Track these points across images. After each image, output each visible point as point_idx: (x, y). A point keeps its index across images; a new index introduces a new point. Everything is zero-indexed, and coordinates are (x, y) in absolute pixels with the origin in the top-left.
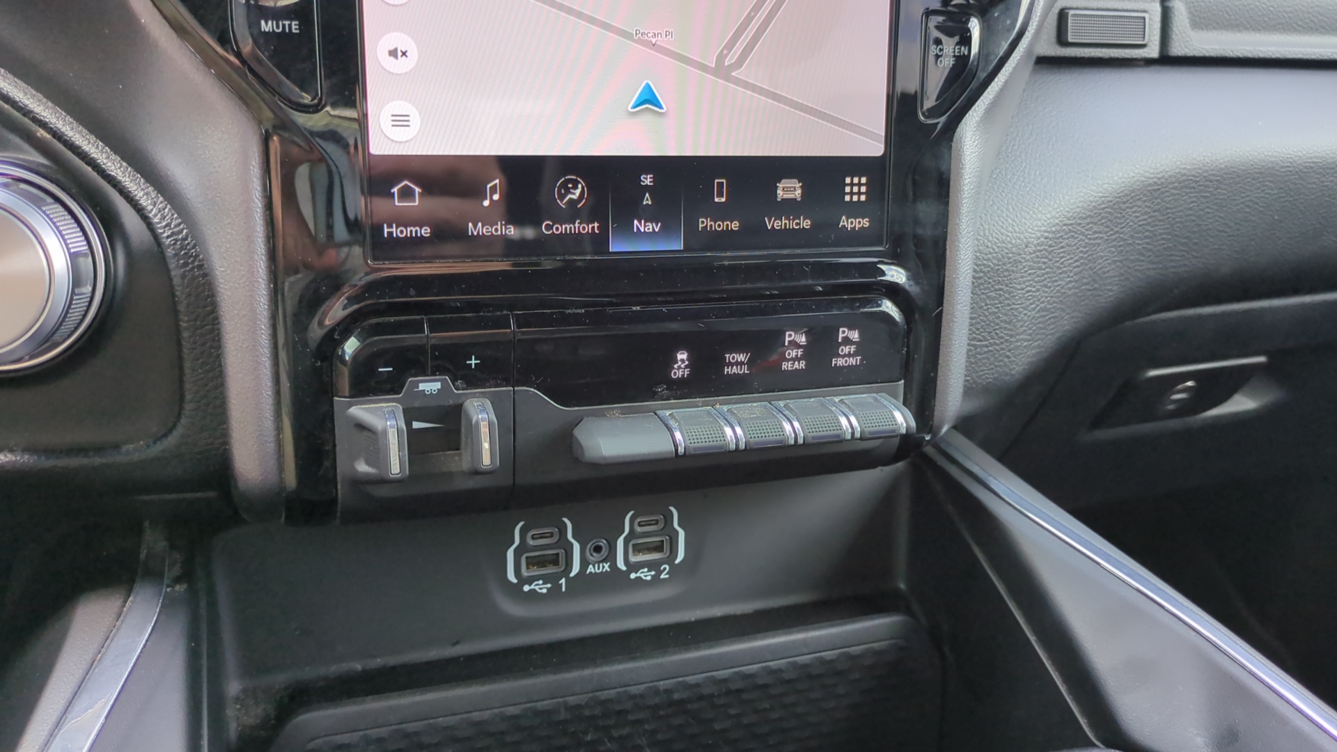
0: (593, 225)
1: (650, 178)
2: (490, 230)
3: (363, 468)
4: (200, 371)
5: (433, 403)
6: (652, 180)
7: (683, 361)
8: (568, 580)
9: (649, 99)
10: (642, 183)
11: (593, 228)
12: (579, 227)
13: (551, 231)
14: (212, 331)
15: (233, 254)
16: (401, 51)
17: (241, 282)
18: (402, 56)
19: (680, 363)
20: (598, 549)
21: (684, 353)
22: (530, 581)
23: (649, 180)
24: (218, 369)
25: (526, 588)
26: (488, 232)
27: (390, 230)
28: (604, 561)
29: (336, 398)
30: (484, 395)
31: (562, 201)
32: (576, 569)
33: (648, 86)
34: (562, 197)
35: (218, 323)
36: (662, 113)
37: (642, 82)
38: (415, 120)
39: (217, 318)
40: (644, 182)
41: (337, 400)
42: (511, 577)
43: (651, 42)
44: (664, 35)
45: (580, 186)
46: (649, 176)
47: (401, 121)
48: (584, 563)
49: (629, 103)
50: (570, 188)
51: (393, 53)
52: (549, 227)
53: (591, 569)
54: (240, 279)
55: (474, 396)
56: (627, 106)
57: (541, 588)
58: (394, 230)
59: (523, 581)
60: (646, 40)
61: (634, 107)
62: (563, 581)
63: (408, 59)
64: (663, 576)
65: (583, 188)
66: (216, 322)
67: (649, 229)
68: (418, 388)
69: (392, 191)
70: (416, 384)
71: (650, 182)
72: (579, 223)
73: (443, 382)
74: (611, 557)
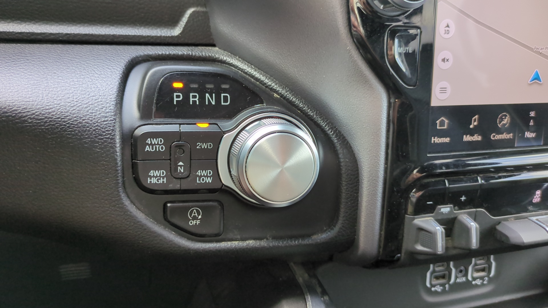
0: (510, 135)
1: (534, 113)
2: (471, 138)
3: (420, 248)
4: (349, 203)
5: (445, 217)
6: (534, 114)
7: (538, 195)
8: (450, 285)
9: (537, 78)
10: (530, 116)
11: (510, 136)
12: (505, 136)
13: (494, 138)
14: (356, 186)
15: (372, 152)
16: (446, 59)
17: (374, 164)
18: (446, 61)
19: (537, 195)
20: (461, 271)
21: (539, 191)
22: (434, 286)
23: (533, 114)
24: (356, 203)
25: (433, 289)
26: (471, 139)
27: (434, 140)
28: (463, 276)
29: (406, 216)
30: (465, 213)
31: (500, 124)
32: (452, 280)
33: (537, 71)
34: (500, 122)
35: (359, 182)
36: (541, 84)
37: (535, 70)
38: (449, 90)
39: (359, 180)
40: (531, 115)
41: (407, 216)
42: (428, 285)
43: (540, 52)
44: (545, 49)
45: (507, 117)
46: (533, 112)
47: (443, 90)
48: (456, 277)
49: (529, 80)
50: (503, 118)
51: (443, 60)
52: (494, 136)
53: (458, 280)
54: (375, 163)
55: (461, 213)
56: (528, 81)
57: (439, 289)
58: (435, 140)
59: (433, 286)
60: (538, 51)
61: (530, 82)
62: (447, 286)
63: (448, 62)
64: (485, 282)
65: (508, 118)
66: (358, 182)
67: (530, 136)
68: (440, 210)
69: (437, 122)
70: (440, 209)
71: (533, 115)
72: (505, 134)
73: (451, 207)
74: (466, 275)
